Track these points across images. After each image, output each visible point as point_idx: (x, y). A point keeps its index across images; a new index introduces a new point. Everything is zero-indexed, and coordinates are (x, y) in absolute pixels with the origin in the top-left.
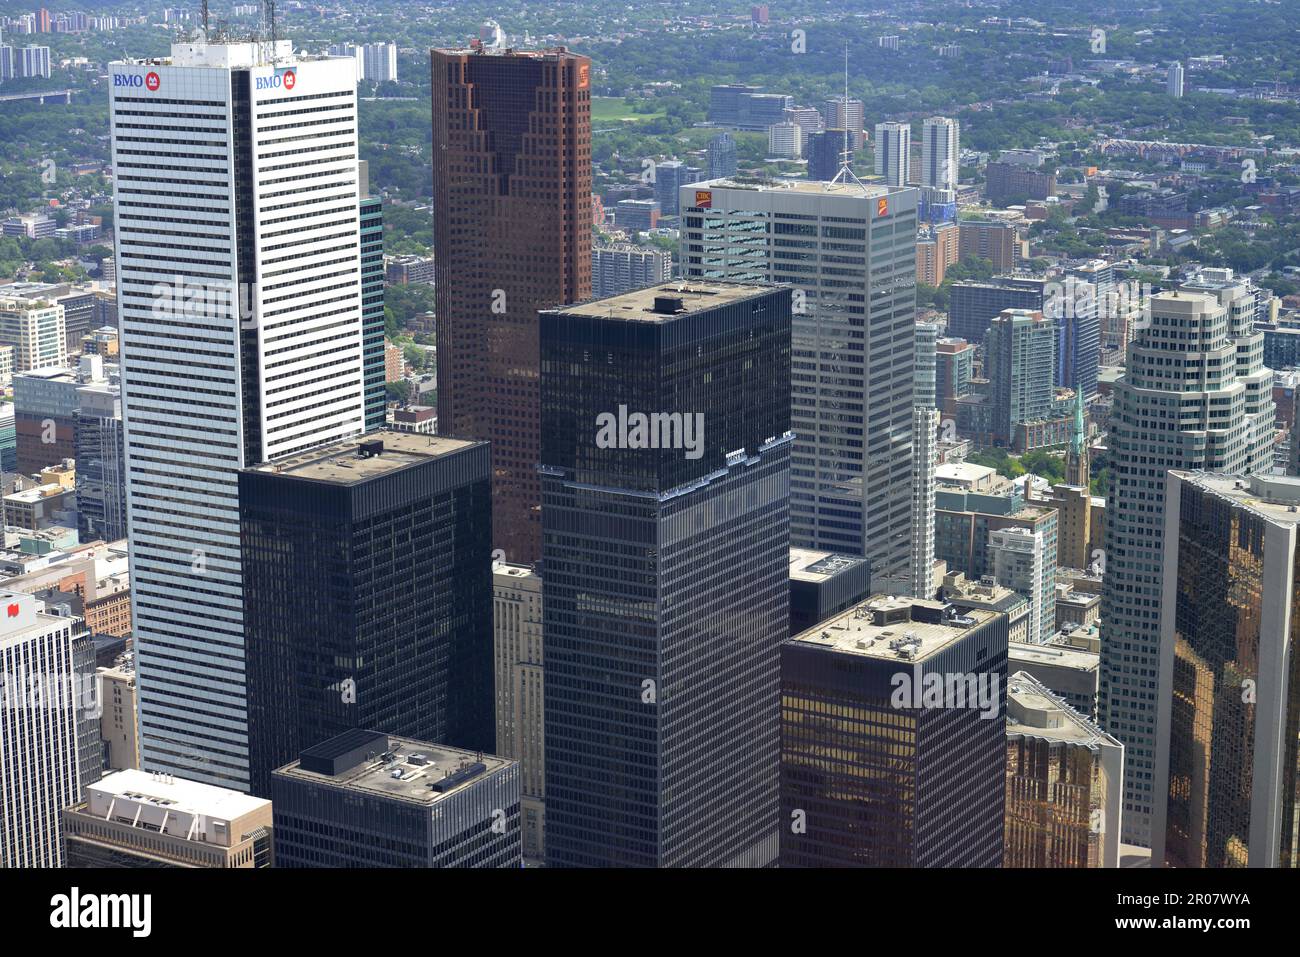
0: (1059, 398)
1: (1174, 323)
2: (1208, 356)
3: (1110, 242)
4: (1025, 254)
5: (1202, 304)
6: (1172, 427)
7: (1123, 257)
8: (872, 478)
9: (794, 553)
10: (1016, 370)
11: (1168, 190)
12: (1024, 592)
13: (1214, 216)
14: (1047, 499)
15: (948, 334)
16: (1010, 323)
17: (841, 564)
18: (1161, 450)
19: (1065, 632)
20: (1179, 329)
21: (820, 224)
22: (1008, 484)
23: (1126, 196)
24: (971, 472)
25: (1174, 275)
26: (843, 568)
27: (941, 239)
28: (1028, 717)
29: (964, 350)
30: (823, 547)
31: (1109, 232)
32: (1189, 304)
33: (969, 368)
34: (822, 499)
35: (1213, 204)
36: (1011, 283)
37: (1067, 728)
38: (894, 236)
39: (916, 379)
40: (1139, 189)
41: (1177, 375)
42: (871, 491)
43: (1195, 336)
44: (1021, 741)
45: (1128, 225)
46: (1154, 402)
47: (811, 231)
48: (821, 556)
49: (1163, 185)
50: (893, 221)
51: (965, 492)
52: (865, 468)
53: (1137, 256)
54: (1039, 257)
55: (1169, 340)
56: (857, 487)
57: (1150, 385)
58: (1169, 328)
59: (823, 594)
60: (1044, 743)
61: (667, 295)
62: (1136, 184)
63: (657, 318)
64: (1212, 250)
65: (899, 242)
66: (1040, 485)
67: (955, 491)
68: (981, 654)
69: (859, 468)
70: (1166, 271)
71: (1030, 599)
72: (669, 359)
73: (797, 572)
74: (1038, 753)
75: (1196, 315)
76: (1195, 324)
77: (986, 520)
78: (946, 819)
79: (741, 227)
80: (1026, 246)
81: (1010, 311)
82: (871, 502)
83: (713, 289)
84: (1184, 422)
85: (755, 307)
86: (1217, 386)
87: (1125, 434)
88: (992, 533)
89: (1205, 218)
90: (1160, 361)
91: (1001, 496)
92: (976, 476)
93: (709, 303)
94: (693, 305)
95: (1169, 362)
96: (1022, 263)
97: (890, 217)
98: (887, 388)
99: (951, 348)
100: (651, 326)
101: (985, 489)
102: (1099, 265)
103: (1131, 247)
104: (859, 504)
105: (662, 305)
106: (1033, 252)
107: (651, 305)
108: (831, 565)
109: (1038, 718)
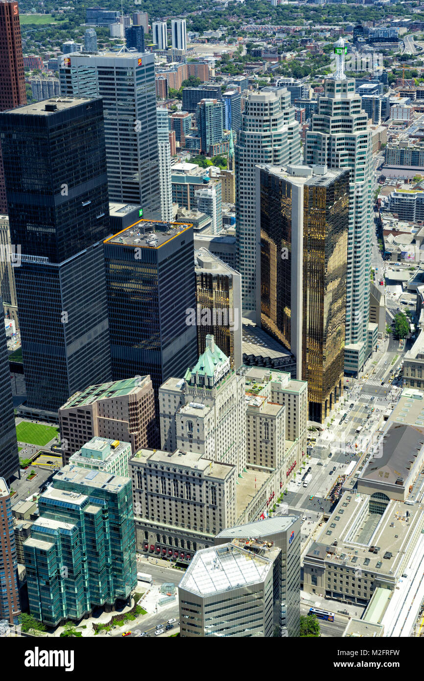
0: (225, 134)
1: (258, 105)
2: (272, 118)
3: (247, 68)
4: (213, 75)
5: (269, 97)
6: (259, 147)
7: (252, 74)
8: (142, 173)
9: (111, 205)
10: (207, 124)
11: (270, 46)
12: (209, 213)
13: (288, 55)
14: (218, 176)
15: (183, 110)
16: (205, 105)
17: (131, 208)
18: (255, 156)
19: (225, 229)
20: (260, 107)
21: (115, 70)
22: (203, 170)
23: (253, 49)
24: (188, 167)
25: (272, 81)
26: (132, 210)
27: (179, 70)
28: (204, 265)
29: (188, 116)
30: (125, 202)
31: (247, 64)
32: (264, 97)
33: (190, 123)
34: (124, 183)
35: (289, 50)
36: (206, 87)
37: (219, 268)
38: (145, 74)
39: (158, 132)
40: (259, 46)
41: (260, 126)
42: (142, 178)
43: (266, 110)
44: (202, 275)
45: (255, 61)
46: (252, 137)
47: (112, 73)
48: (124, 205)
49: (268, 44)
50: (145, 68)
51: (185, 175)
52: (139, 169)
53: (258, 74)
54: (219, 76)
55: (257, 112)
56: (137, 177)
57: (250, 130)
58: (257, 107)
59: (124, 221)
60: (211, 275)
61: (51, 104)
62: (258, 43)
63: (46, 113)
64: (287, 70)
65: (148, 76)
66: (215, 170)
67: (181, 175)
68: (183, 243)
69: (137, 169)
70: (269, 79)
71: (212, 217)
72: (52, 130)
73: (113, 213)
74: (208, 279)
75: (267, 101)
76: (266, 105)
77: (193, 186)
78: (172, 307)
79: (84, 73)
80: (213, 71)
81: (204, 99)
82: (143, 183)
83: (71, 100)
84: (264, 144)
85: (87, 107)
86: (276, 129)
87: (241, 150)
88: (196, 191)
89: (284, 57)
90: (253, 120)
91: (199, 176)
92: (191, 169)
93: (68, 106)
94: (61, 107)
95: (257, 121)
96: (211, 79)
97: (143, 66)
98: (146, 137)
99: (182, 116)
100: (44, 117)
101: (193, 174)
102: (241, 78)
103: (255, 70)
104: (137, 184)
105: (49, 108)
106: (216, 73)
107: (44, 108)
108: (127, 209)
109: (209, 265)
